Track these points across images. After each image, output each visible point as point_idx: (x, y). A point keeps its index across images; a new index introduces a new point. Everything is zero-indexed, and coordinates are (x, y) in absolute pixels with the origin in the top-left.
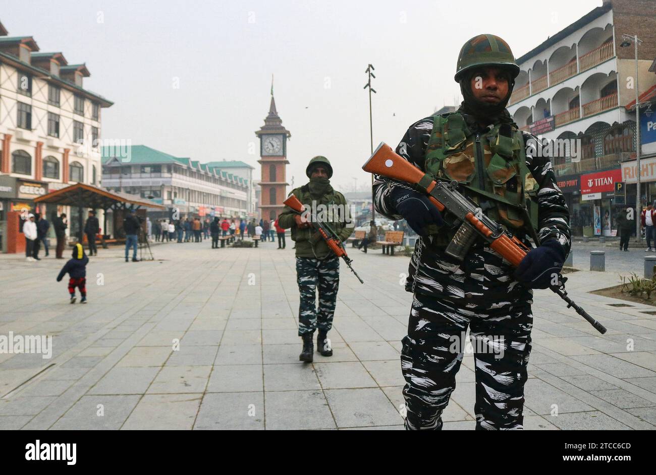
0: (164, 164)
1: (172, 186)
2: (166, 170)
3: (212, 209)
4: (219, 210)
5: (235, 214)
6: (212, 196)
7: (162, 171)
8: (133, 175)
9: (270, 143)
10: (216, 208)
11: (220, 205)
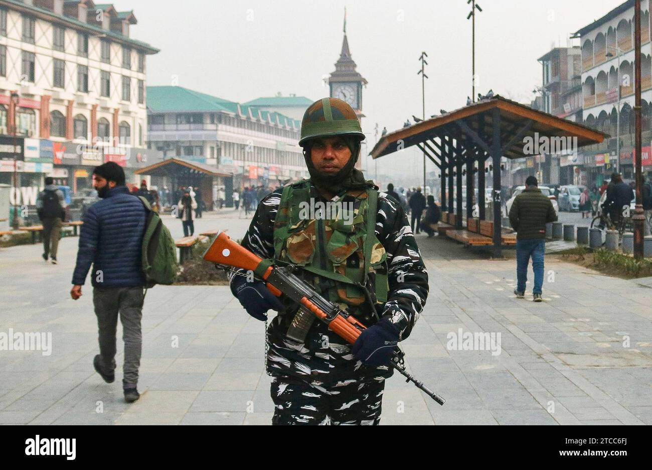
0: (206, 113)
1: (217, 141)
2: (208, 121)
3: (266, 168)
4: (274, 169)
5: (296, 176)
6: (266, 150)
7: (204, 122)
8: (167, 127)
9: (342, 92)
10: (270, 167)
11: (276, 163)
